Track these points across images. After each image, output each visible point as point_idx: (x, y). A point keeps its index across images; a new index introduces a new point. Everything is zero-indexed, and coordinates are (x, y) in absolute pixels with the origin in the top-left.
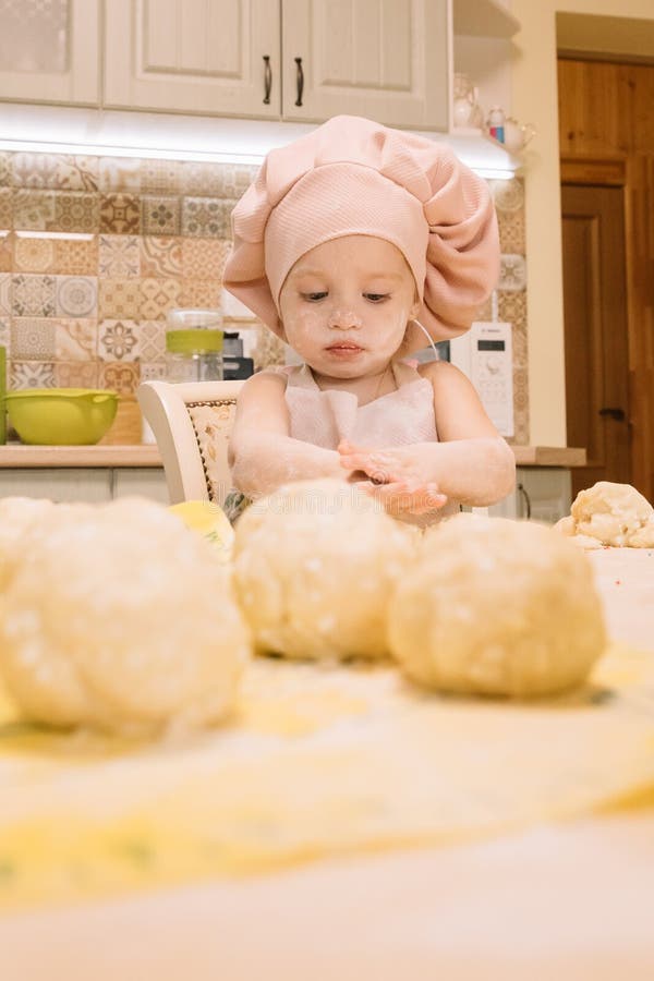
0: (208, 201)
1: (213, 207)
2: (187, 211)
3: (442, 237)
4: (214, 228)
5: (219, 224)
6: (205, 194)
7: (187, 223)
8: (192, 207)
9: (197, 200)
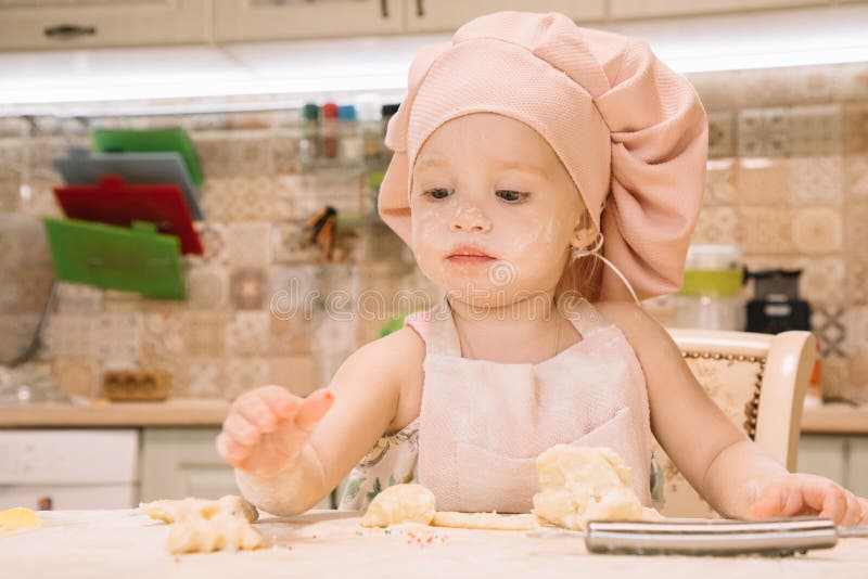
0: (770, 113)
1: (776, 120)
2: (743, 128)
3: (628, 146)
4: (777, 145)
5: (783, 138)
6: (768, 105)
7: (743, 141)
8: (750, 122)
9: (755, 114)
